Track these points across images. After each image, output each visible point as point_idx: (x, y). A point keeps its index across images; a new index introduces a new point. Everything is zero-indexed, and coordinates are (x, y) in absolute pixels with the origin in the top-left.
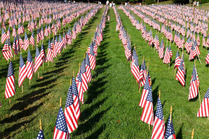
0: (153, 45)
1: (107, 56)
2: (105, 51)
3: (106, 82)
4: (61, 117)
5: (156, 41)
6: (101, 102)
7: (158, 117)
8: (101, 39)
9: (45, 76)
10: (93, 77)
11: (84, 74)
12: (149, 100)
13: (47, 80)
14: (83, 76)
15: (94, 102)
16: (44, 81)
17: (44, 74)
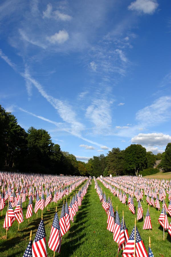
0: (116, 195)
1: (89, 201)
2: (88, 198)
3: (88, 212)
4: (56, 219)
5: (117, 192)
6: (84, 223)
7: (117, 223)
8: (86, 192)
9: (52, 209)
10: (79, 210)
11: (74, 205)
12: (111, 216)
13: (52, 212)
14: (73, 206)
15: (80, 222)
16: (51, 212)
17: (51, 209)
